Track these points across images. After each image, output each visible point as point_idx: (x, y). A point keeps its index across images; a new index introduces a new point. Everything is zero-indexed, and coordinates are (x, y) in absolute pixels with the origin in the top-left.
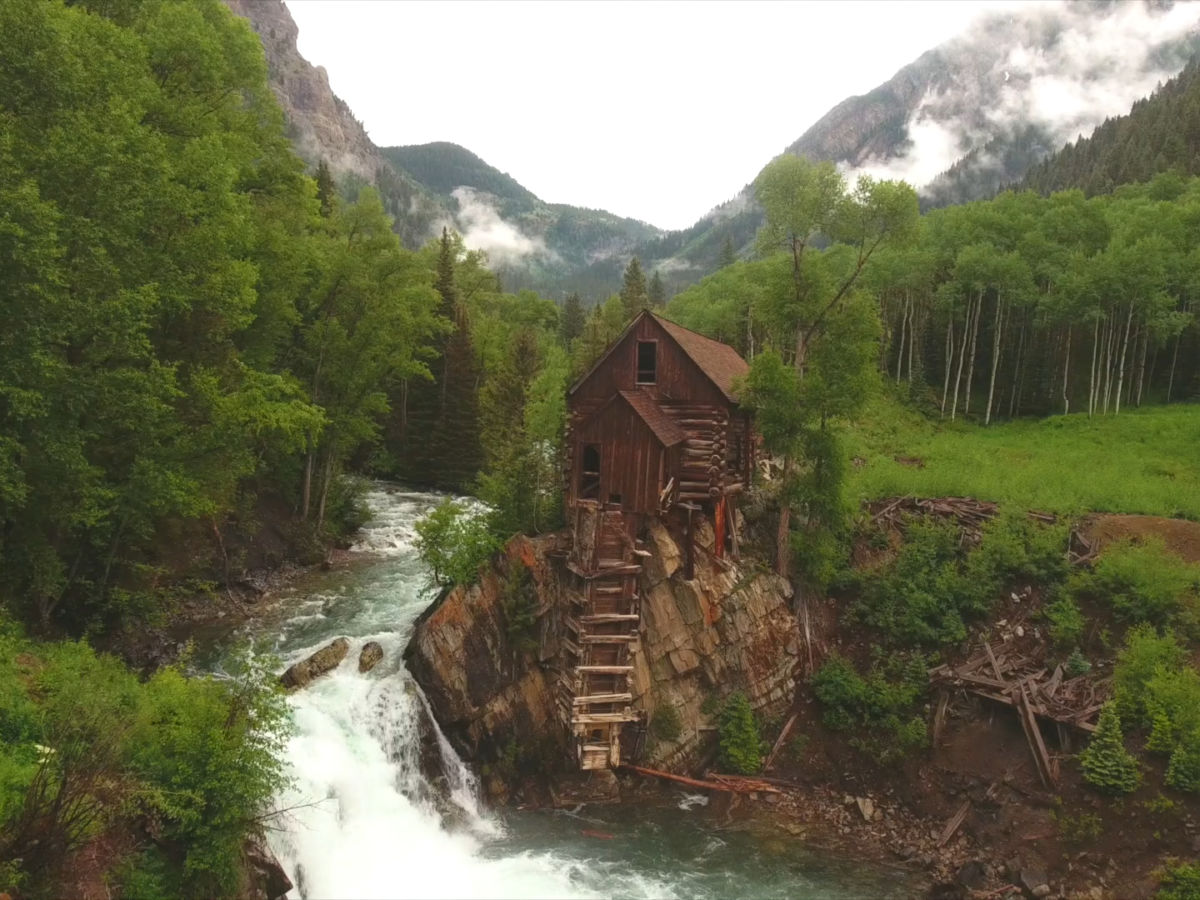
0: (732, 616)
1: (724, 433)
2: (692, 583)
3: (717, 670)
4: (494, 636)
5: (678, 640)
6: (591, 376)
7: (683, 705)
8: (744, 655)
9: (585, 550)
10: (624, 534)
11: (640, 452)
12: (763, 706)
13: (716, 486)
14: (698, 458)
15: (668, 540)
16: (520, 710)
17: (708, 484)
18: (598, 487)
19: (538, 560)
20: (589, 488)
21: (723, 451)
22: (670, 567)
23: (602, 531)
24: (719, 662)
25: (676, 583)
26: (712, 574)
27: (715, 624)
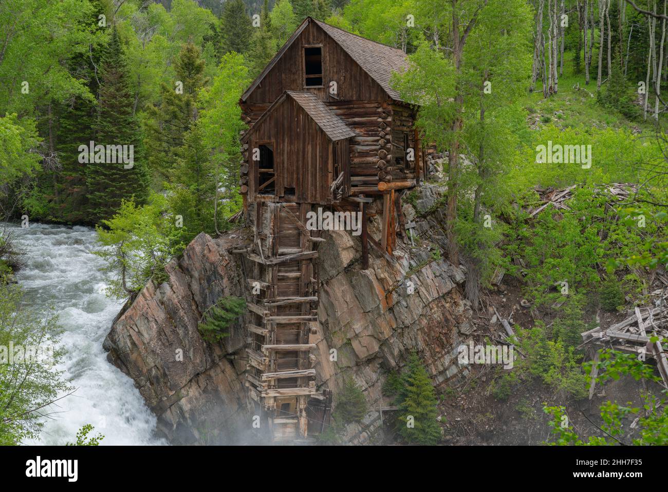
0: (406, 302)
1: (389, 129)
2: (366, 271)
4: (185, 327)
6: (261, 83)
7: (366, 389)
8: (420, 338)
10: (299, 224)
11: (310, 147)
12: (441, 384)
14: (366, 154)
16: (214, 397)
17: (377, 178)
18: (274, 182)
19: (221, 255)
20: (265, 184)
21: (389, 145)
22: (346, 257)
23: (279, 221)
24: (397, 345)
25: (353, 273)
27: (390, 310)
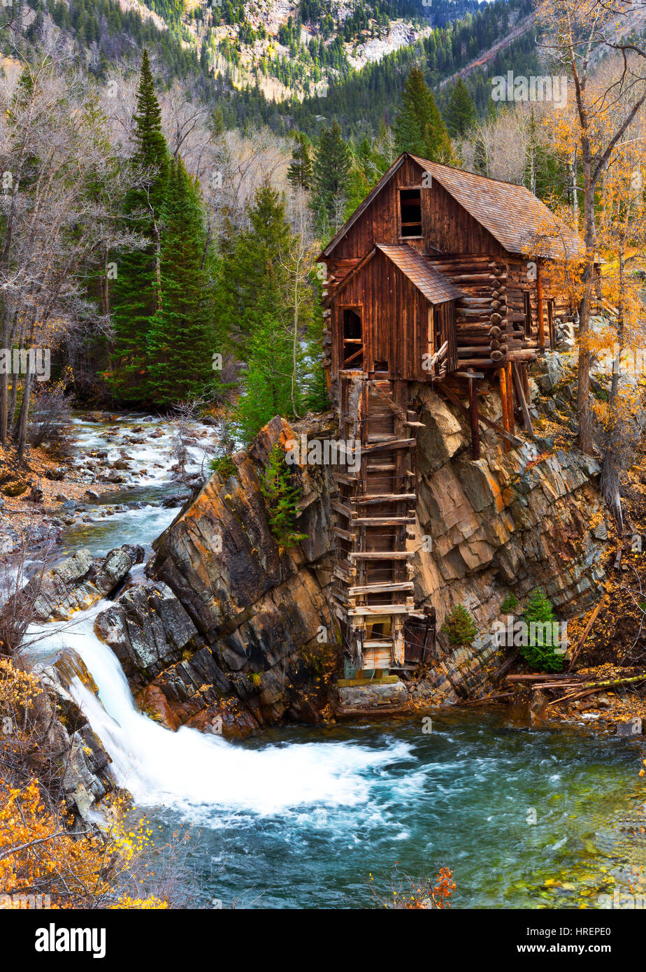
0: (527, 499)
1: (503, 288)
2: (477, 462)
3: (514, 562)
4: (256, 531)
5: (467, 530)
6: (348, 233)
7: (478, 607)
8: (544, 542)
9: (352, 425)
10: (393, 405)
11: (405, 311)
12: (570, 600)
13: (498, 349)
14: (475, 319)
15: (446, 413)
16: (291, 615)
17: (490, 348)
18: (362, 354)
20: (351, 356)
21: (504, 308)
22: (453, 445)
23: (370, 401)
24: (515, 552)
25: (461, 466)
26: (500, 452)
27: (508, 509)
